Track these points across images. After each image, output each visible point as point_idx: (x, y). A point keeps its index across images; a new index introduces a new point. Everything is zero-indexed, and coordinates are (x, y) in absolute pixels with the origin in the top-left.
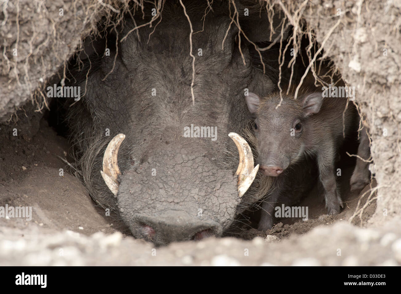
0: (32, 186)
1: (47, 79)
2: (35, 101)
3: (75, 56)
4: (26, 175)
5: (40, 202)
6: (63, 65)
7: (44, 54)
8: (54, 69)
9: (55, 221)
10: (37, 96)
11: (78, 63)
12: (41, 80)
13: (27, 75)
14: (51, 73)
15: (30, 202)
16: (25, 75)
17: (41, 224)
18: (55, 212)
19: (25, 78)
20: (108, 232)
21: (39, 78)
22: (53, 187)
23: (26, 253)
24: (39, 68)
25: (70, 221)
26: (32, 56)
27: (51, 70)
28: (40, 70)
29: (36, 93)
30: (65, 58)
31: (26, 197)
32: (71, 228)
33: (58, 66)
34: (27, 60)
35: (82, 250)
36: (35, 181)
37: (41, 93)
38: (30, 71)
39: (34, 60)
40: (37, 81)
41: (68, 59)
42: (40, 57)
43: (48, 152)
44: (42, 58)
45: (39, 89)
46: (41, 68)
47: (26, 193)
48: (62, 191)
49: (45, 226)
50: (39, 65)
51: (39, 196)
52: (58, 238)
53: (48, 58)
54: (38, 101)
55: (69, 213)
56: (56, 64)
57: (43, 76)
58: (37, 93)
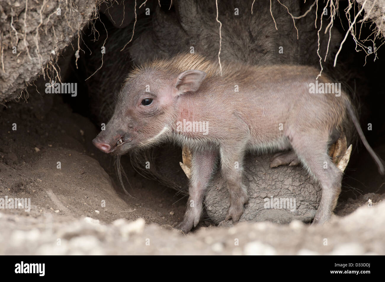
0: (46, 169)
1: (59, 51)
2: (46, 76)
3: (90, 26)
4: (39, 157)
5: (56, 186)
6: (77, 35)
7: (55, 24)
8: (67, 39)
9: (72, 207)
10: (49, 70)
11: (93, 33)
12: (53, 52)
13: (38, 47)
14: (64, 45)
15: (44, 186)
16: (35, 47)
17: (57, 211)
18: (72, 197)
19: (36, 51)
20: (131, 218)
21: (50, 51)
22: (69, 170)
23: (40, 244)
24: (50, 39)
25: (89, 207)
26: (43, 26)
27: (64, 42)
28: (52, 41)
29: (47, 67)
30: (79, 27)
31: (40, 182)
32: (89, 214)
33: (71, 36)
34: (37, 30)
35: (101, 238)
36: (50, 163)
37: (53, 66)
38: (41, 42)
39: (44, 31)
40: (48, 54)
41: (82, 29)
42: (52, 27)
43: (63, 131)
44: (53, 28)
45: (51, 63)
46: (53, 39)
47: (40, 177)
48: (79, 174)
49: (61, 213)
50: (50, 36)
51: (53, 180)
52: (75, 226)
53: (60, 28)
54: (50, 76)
55: (87, 198)
56: (69, 35)
57: (55, 48)
58: (49, 66)
